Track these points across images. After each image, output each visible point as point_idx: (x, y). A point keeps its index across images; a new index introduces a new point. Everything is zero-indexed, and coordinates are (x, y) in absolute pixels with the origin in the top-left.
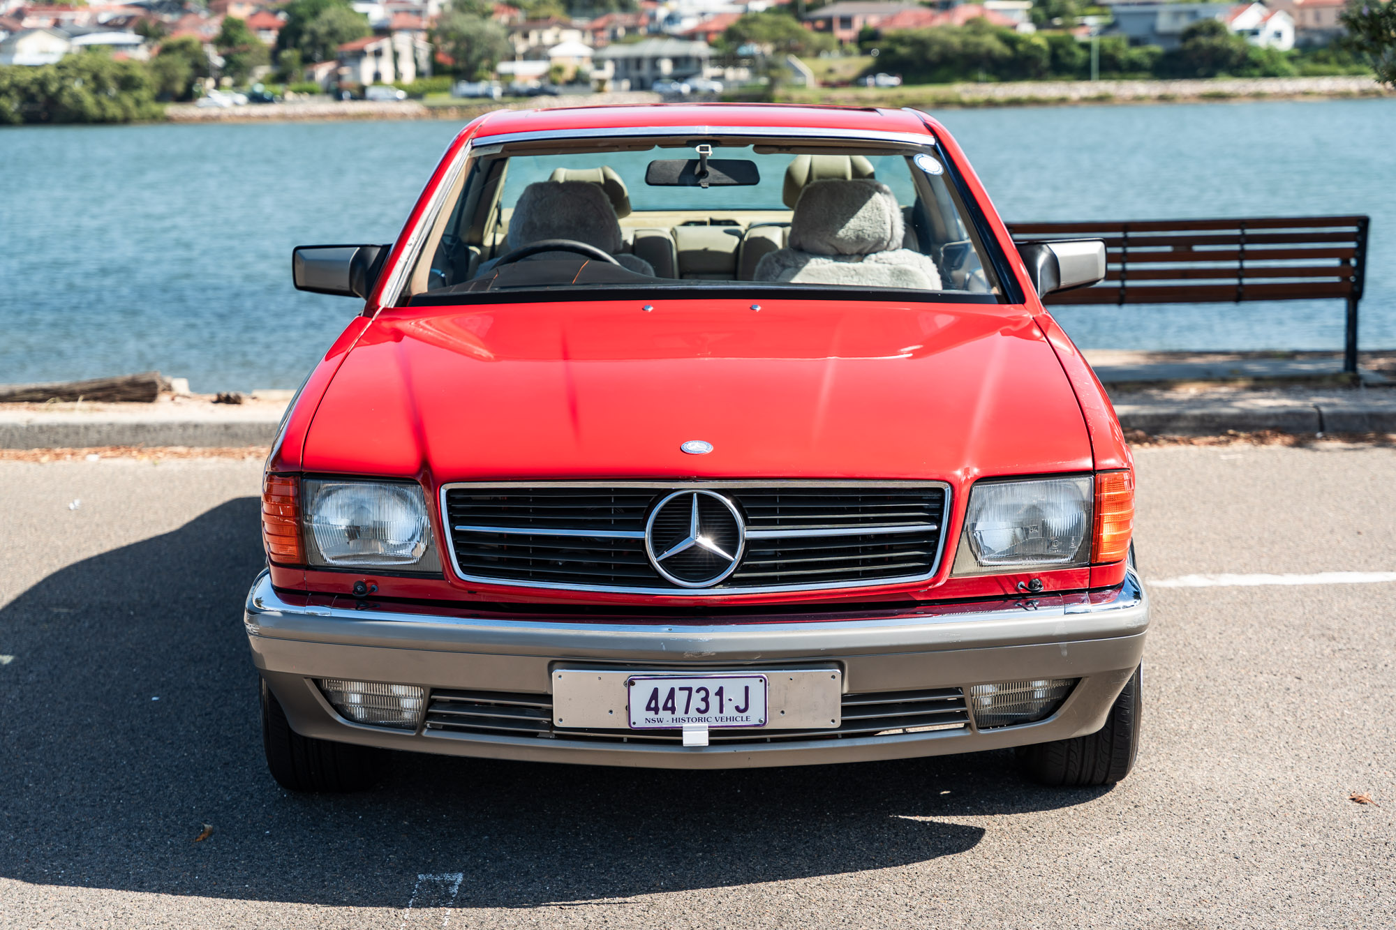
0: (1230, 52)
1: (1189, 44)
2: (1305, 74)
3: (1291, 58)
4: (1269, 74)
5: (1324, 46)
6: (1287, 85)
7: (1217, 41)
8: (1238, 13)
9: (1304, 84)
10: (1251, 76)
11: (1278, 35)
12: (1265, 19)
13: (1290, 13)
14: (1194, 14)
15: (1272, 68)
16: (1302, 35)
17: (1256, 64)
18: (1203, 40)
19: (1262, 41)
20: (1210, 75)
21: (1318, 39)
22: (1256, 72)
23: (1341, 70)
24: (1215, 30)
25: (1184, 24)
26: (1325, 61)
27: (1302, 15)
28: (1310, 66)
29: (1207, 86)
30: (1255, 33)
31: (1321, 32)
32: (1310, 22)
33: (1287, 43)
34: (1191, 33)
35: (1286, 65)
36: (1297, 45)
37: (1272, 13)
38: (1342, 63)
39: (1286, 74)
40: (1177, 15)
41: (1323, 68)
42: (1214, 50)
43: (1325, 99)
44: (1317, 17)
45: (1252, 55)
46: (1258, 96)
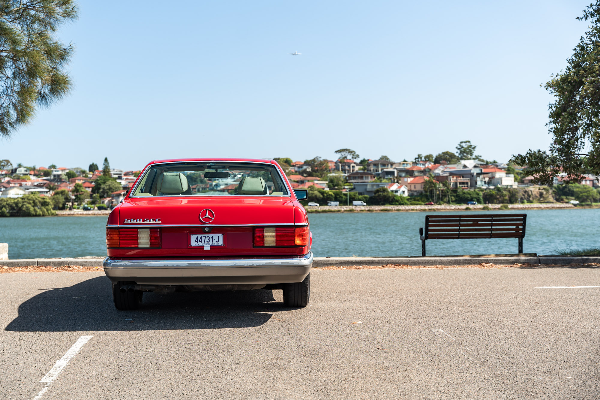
0: (389, 197)
1: (377, 195)
2: (412, 204)
3: (408, 200)
4: (400, 204)
5: (417, 196)
6: (407, 207)
7: (385, 194)
8: (391, 186)
9: (412, 207)
10: (396, 205)
11: (404, 192)
12: (399, 187)
13: (406, 186)
14: (378, 185)
15: (402, 203)
16: (411, 192)
17: (397, 201)
18: (380, 193)
19: (398, 194)
20: (383, 204)
21: (415, 194)
22: (397, 203)
23: (423, 204)
24: (384, 190)
25: (375, 188)
26: (418, 200)
27: (410, 186)
28: (413, 202)
29: (382, 207)
30: (396, 191)
31: (416, 191)
32: (413, 188)
33: (406, 195)
34: (378, 191)
35: (406, 201)
36: (408, 195)
37: (401, 186)
38: (423, 201)
39: (406, 204)
40: (373, 185)
41: (417, 202)
42: (385, 196)
43: (419, 211)
44: (415, 187)
45: (395, 198)
46: (398, 210)
